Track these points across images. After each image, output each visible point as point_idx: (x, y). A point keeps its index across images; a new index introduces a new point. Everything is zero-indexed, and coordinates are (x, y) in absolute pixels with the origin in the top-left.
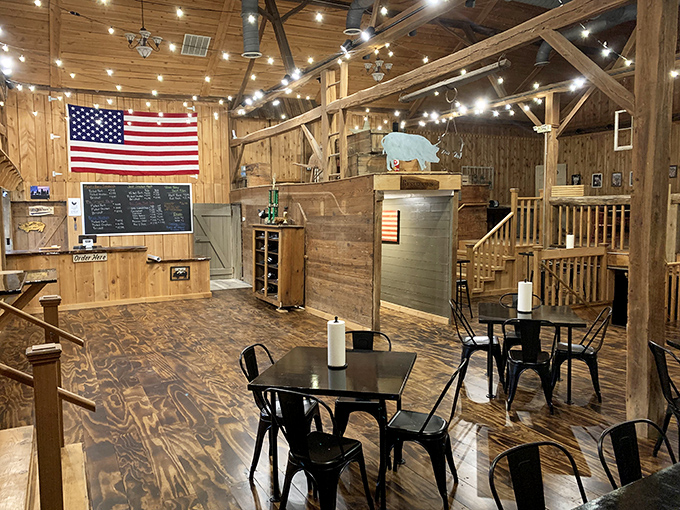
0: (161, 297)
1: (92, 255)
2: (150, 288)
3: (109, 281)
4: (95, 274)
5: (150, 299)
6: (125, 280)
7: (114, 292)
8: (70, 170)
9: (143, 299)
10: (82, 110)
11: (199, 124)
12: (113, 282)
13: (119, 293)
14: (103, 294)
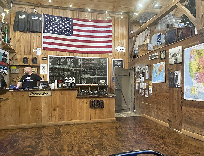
0: (84, 121)
1: (42, 92)
2: (78, 115)
3: (52, 109)
4: (44, 105)
5: (77, 121)
6: (62, 109)
7: (55, 117)
8: (43, 49)
9: (73, 121)
10: (51, 17)
11: (113, 26)
12: (55, 110)
13: (57, 118)
14: (47, 118)
